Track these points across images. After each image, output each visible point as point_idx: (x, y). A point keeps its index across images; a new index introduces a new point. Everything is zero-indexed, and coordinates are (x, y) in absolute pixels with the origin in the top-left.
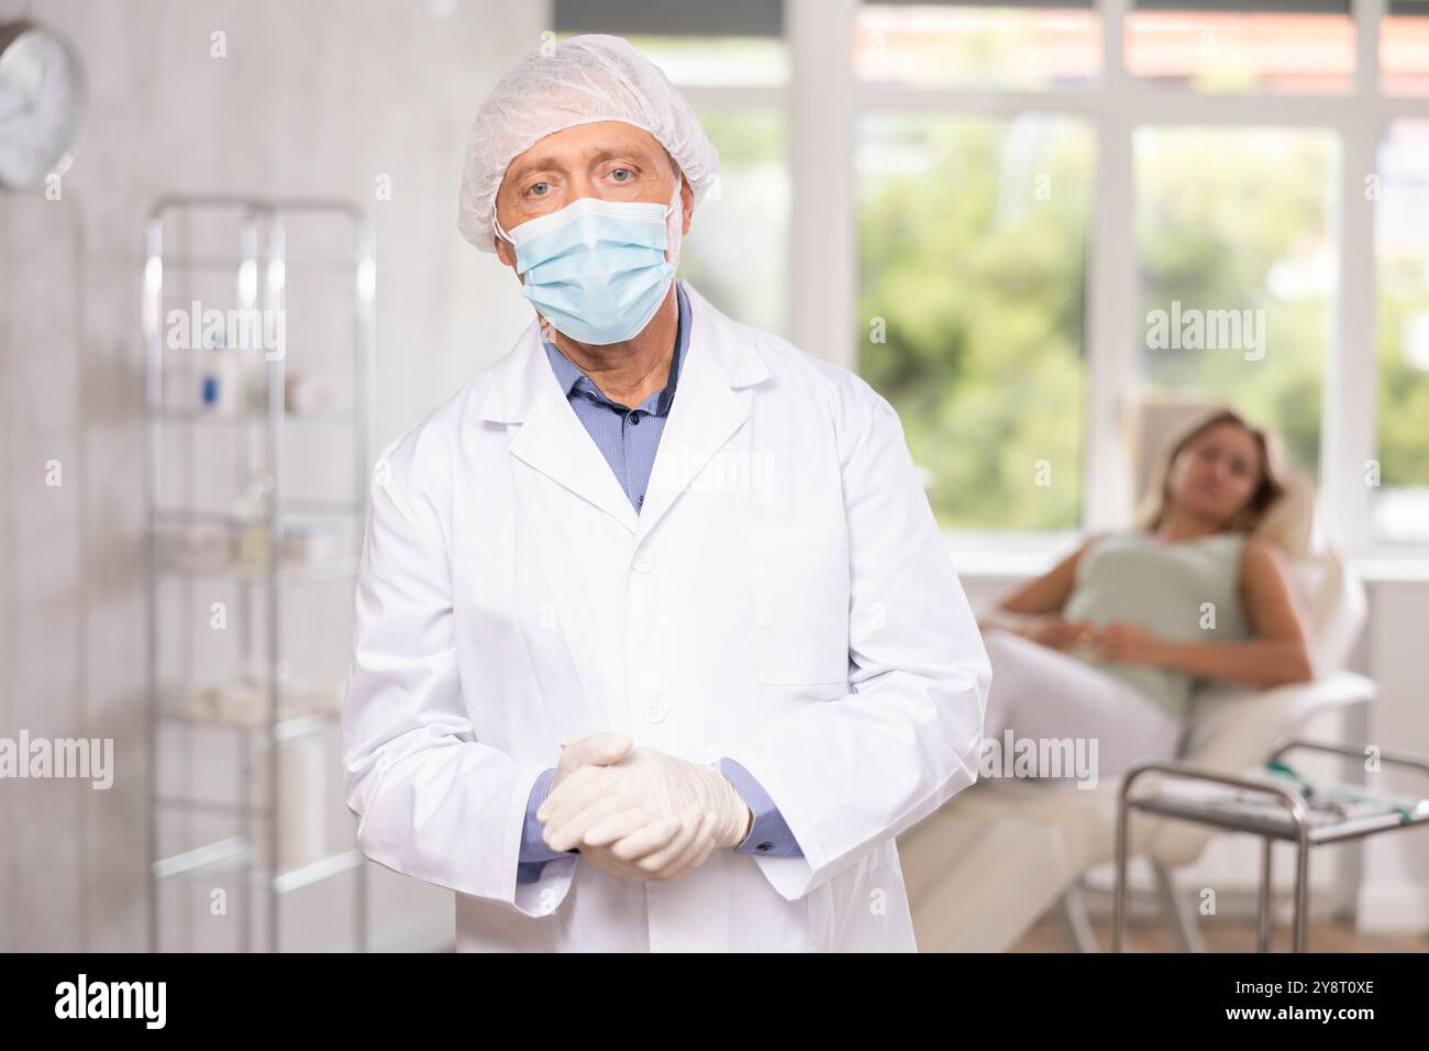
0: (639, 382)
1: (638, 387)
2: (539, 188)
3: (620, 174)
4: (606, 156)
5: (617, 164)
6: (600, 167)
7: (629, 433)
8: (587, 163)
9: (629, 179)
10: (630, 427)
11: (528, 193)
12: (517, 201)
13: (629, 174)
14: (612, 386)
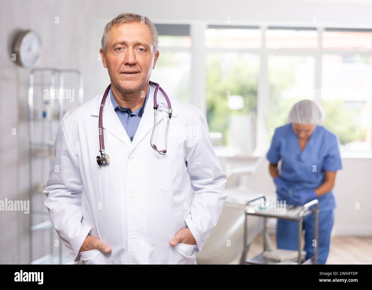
0: (135, 106)
1: (135, 107)
2: (119, 49)
3: (141, 50)
4: (139, 44)
5: (141, 47)
6: (136, 47)
7: (130, 119)
8: (134, 45)
9: (143, 51)
10: (130, 118)
11: (116, 50)
12: (113, 51)
13: (143, 50)
14: (128, 106)
